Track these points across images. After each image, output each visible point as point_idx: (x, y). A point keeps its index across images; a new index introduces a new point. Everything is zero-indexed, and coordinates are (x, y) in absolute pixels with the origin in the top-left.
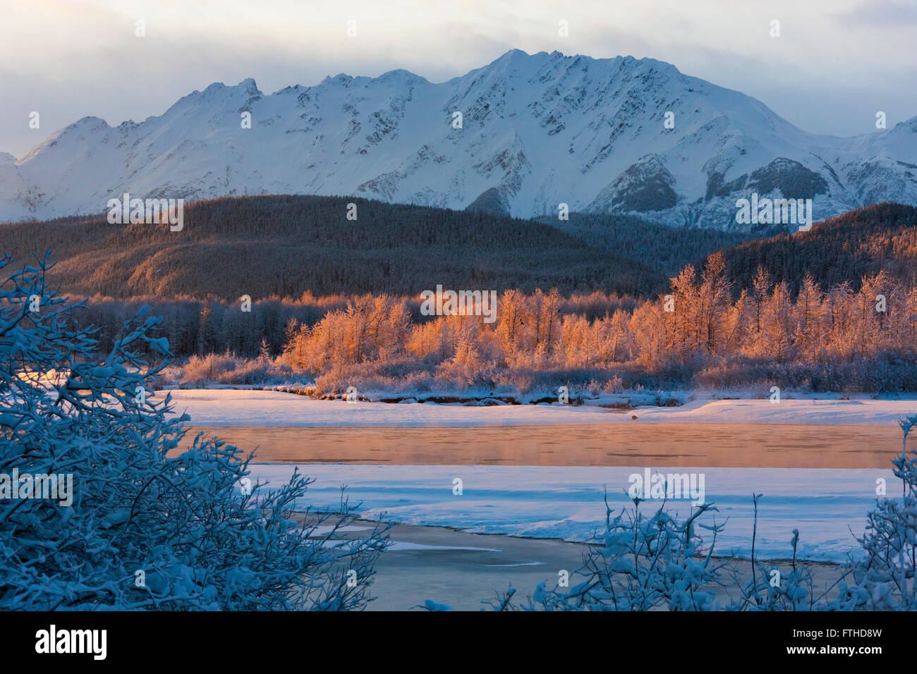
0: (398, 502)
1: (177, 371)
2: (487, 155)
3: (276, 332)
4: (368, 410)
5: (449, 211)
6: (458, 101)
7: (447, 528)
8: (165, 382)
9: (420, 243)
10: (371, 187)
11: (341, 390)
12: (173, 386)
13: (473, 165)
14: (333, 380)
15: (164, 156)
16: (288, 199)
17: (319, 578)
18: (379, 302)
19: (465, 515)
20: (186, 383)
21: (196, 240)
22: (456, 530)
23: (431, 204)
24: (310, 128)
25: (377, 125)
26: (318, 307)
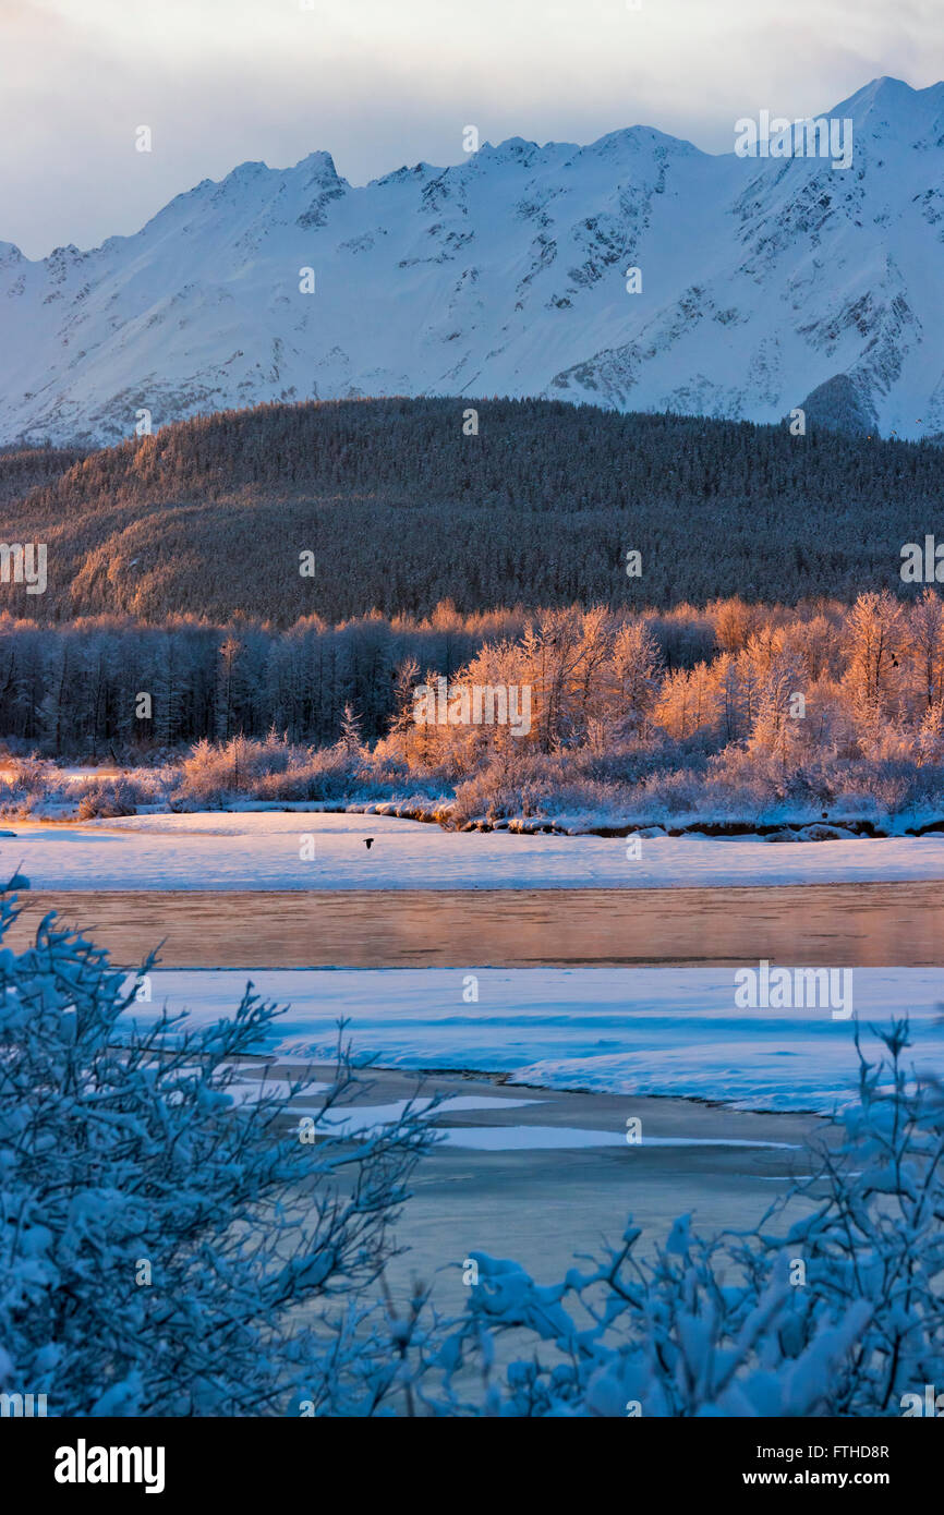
0: (596, 1046)
1: (166, 774)
2: (827, 305)
3: (379, 689)
4: (559, 853)
5: (747, 426)
6: (764, 191)
7: (693, 1099)
8: (142, 799)
9: (687, 497)
10: (579, 378)
11: (506, 811)
12: (158, 806)
13: (798, 326)
14: (490, 789)
15: (143, 320)
16: (405, 406)
17: (293, 1208)
18: (593, 621)
19: (732, 1072)
20: (182, 801)
21: (211, 498)
22: (711, 1104)
23: (708, 412)
24: (450, 255)
25: (591, 245)
26: (468, 636)
